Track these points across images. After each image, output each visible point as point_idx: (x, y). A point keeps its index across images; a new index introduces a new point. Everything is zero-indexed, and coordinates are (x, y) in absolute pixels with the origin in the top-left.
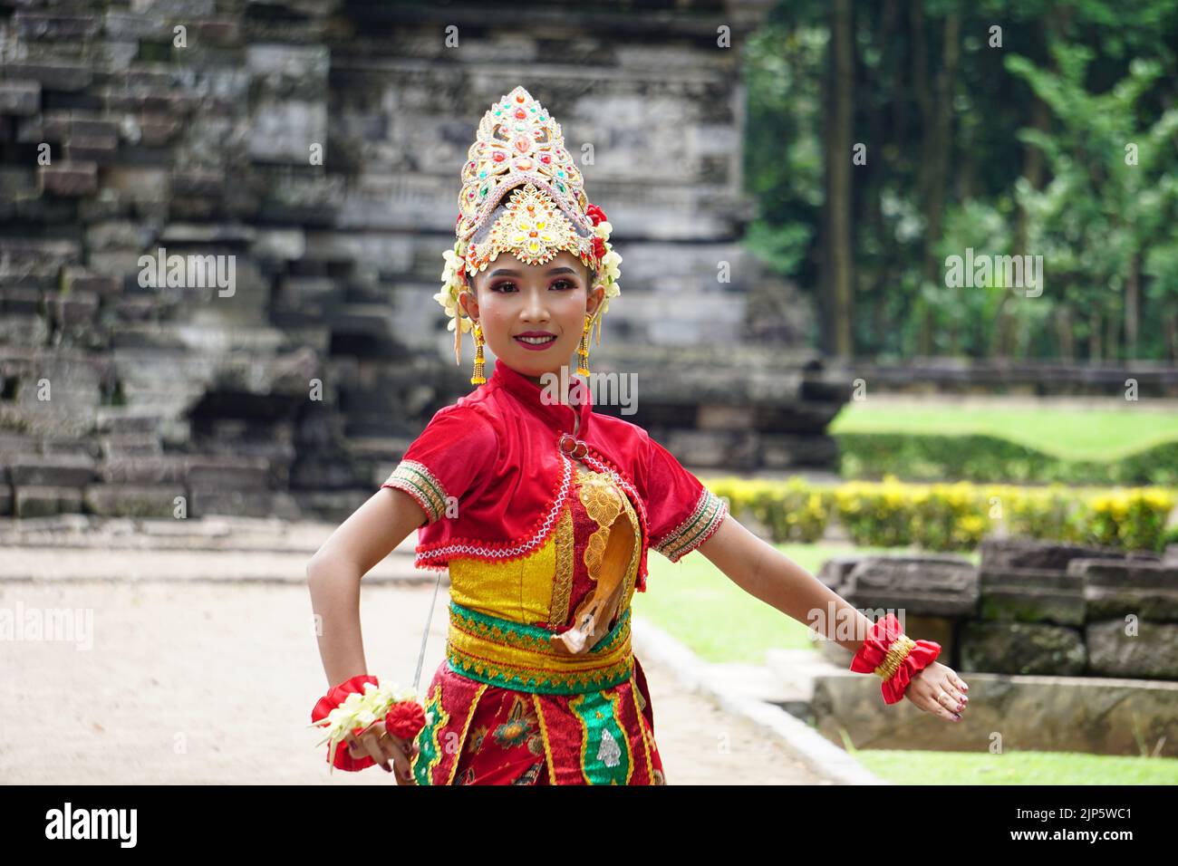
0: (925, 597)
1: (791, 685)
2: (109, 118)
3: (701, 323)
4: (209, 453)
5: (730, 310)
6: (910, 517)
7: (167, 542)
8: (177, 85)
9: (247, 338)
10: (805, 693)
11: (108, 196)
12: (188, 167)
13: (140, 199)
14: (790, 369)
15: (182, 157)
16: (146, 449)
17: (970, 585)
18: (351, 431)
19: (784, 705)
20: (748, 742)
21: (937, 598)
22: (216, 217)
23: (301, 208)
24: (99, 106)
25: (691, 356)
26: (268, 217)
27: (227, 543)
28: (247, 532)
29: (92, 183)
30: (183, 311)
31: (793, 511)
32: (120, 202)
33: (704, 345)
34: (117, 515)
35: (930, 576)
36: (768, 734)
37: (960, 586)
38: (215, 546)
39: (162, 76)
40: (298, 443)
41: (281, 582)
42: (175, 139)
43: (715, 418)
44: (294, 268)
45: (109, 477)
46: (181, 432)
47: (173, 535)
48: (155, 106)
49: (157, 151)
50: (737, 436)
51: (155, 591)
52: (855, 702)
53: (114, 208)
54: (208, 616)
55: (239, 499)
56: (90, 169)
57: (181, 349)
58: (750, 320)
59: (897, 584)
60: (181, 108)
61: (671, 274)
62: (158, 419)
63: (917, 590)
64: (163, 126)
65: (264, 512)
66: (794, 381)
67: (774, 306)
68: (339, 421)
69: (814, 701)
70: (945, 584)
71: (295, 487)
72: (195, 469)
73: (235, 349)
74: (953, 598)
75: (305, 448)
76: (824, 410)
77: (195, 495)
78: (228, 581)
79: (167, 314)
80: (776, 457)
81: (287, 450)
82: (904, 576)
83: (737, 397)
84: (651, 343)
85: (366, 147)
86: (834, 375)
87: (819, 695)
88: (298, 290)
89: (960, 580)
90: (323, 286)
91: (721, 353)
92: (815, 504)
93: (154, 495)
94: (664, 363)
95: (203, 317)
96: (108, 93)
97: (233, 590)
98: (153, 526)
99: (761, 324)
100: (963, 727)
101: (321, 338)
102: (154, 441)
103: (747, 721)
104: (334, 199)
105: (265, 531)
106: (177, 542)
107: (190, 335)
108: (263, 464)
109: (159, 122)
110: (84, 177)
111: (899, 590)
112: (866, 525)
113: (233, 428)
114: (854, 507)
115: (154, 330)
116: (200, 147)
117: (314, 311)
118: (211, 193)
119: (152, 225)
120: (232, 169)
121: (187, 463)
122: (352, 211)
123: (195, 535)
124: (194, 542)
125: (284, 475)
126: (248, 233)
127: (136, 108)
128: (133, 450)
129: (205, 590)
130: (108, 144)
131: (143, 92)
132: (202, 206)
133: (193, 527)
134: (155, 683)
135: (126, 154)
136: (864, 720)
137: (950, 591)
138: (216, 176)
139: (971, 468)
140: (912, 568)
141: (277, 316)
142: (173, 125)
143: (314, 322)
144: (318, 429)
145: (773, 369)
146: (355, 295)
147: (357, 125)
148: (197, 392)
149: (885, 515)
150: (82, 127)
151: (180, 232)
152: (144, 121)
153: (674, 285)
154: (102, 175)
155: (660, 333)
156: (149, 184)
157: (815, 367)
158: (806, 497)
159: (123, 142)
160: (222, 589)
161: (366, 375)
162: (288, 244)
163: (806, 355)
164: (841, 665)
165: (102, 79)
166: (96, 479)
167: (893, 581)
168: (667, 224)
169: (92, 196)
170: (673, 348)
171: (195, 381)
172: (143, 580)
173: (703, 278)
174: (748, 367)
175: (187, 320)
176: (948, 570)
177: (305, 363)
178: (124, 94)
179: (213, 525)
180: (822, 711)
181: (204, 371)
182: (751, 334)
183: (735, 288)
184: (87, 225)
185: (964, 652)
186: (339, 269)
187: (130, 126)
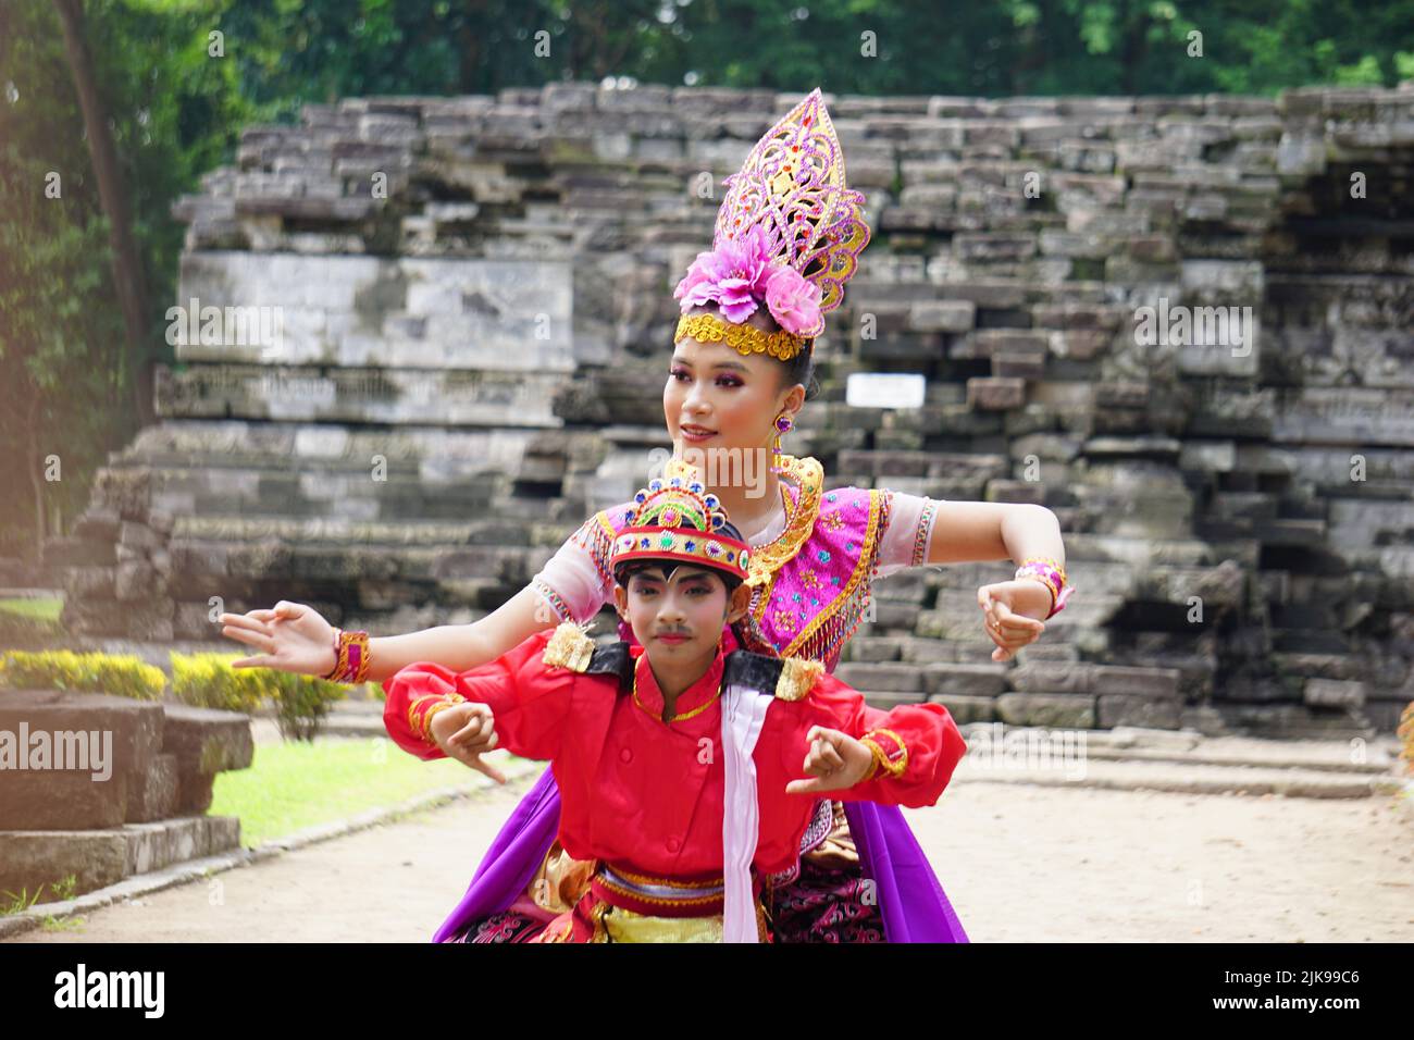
2: (1039, 333)
8: (1108, 301)
9: (1169, 549)
11: (1034, 409)
12: (1115, 379)
13: (1065, 411)
15: (1108, 371)
16: (1061, 658)
18: (1279, 646)
22: (1142, 429)
23: (1233, 421)
24: (1029, 323)
26: (1197, 431)
27: (1136, 752)
29: (1018, 398)
30: (1106, 522)
32: (1047, 415)
34: (1028, 724)
39: (1094, 292)
40: (1222, 656)
42: (1103, 353)
44: (1225, 481)
45: (1018, 684)
46: (1098, 641)
48: (1084, 321)
49: (1085, 365)
53: (1041, 421)
55: (1149, 709)
56: (1017, 383)
60: (1107, 322)
62: (1074, 628)
64: (1089, 340)
68: (1268, 634)
71: (1219, 700)
72: (1105, 676)
73: (1158, 560)
75: (1231, 661)
77: (1104, 703)
79: (1090, 527)
81: (1211, 662)
85: (1308, 363)
88: (1230, 503)
90: (1256, 499)
93: (1064, 703)
95: (1126, 529)
96: (1038, 310)
101: (1252, 551)
102: (1069, 650)
104: (1268, 412)
105: (1178, 742)
107: (1112, 546)
108: (1174, 673)
109: (1086, 335)
110: (1011, 391)
113: (1156, 639)
115: (1076, 541)
116: (1125, 361)
117: (1245, 523)
118: (1138, 406)
119: (1077, 437)
120: (1156, 382)
121: (1098, 671)
122: (1289, 428)
123: (1103, 744)
125: (1208, 686)
126: (1173, 445)
127: (1064, 323)
128: (1045, 658)
130: (1036, 359)
131: (1071, 308)
132: (1127, 418)
133: (1101, 735)
135: (1053, 368)
138: (1142, 388)
141: (1204, 525)
142: (1100, 340)
143: (1245, 536)
144: (1247, 642)
146: (1290, 509)
147: (1298, 341)
148: (1116, 601)
150: (1012, 342)
151: (1106, 445)
152: (1072, 335)
154: (1030, 390)
156: (1075, 398)
159: (1050, 356)
161: (1302, 588)
162: (1219, 458)
165: (1034, 297)
166: (1008, 688)
169: (1018, 410)
171: (1112, 592)
175: (1109, 533)
177: (1228, 575)
178: (1054, 310)
179: (1120, 735)
181: (1123, 581)
184: (1014, 438)
186: (1274, 482)
187: (1058, 341)
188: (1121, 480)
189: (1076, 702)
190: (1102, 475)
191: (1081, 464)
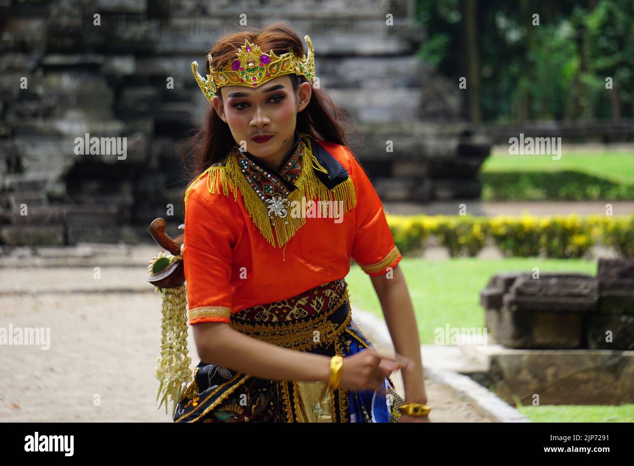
0: (563, 300)
1: (474, 360)
3: (392, 108)
4: (78, 203)
5: (410, 99)
6: (539, 236)
7: (54, 262)
9: (100, 127)
10: (484, 366)
11: (6, 37)
12: (58, 17)
13: (28, 38)
14: (450, 136)
15: (54, 10)
16: (38, 202)
17: (592, 291)
18: (169, 185)
19: (470, 375)
20: (449, 403)
21: (571, 300)
22: (77, 49)
23: (132, 41)
25: (386, 130)
26: (112, 48)
27: (92, 261)
28: (105, 254)
30: (58, 110)
31: (462, 235)
32: (15, 40)
33: (395, 122)
34: (20, 245)
35: (565, 286)
36: (463, 397)
37: (586, 291)
38: (85, 264)
40: (135, 193)
41: (130, 291)
43: (403, 169)
44: (130, 81)
45: (15, 220)
46: (60, 189)
47: (58, 257)
49: (39, 7)
50: (417, 180)
51: (49, 300)
52: (518, 371)
53: (11, 45)
54: (83, 317)
55: (99, 232)
57: (59, 136)
58: (424, 105)
59: (543, 292)
61: (372, 77)
62: (45, 182)
63: (557, 295)
65: (115, 240)
66: (453, 144)
67: (439, 96)
68: (161, 179)
69: (490, 371)
70: (576, 291)
71: (134, 222)
72: (70, 214)
73: (93, 134)
74: (581, 300)
75: (140, 197)
76: (473, 162)
77: (70, 230)
78: (96, 292)
79: (48, 113)
80: (443, 193)
81: (129, 199)
82: (547, 286)
83: (417, 155)
84: (360, 123)
86: (479, 140)
87: (494, 367)
88: (132, 95)
89: (586, 288)
90: (148, 92)
91: (406, 127)
92: (477, 230)
93: (44, 231)
94: (370, 135)
95: (72, 114)
97: (99, 298)
98: (44, 251)
99: (431, 108)
100: (591, 386)
101: (148, 125)
102: (43, 196)
103: (448, 388)
104: (154, 35)
105: (117, 253)
106: (60, 262)
107: (64, 126)
108: (113, 209)
111: (545, 295)
112: (510, 242)
113: (93, 186)
114: (502, 231)
115: (40, 124)
116: (65, 4)
117: (143, 108)
118: (74, 33)
119: (36, 55)
121: (65, 210)
122: (166, 43)
123: (72, 257)
124: (71, 261)
125: (127, 214)
126: (99, 59)
128: (30, 202)
129: (81, 298)
132: (68, 42)
133: (70, 251)
134: (52, 370)
135: (17, 9)
136: (524, 383)
137: (579, 296)
138: (77, 22)
139: (563, 191)
140: (553, 281)
141: (120, 112)
143: (144, 115)
144: (148, 185)
145: (440, 136)
146: (169, 97)
148: (69, 163)
149: (523, 236)
151: (55, 60)
153: (374, 84)
154: (4, 23)
155: (366, 116)
156: (34, 28)
157: (467, 134)
158: (470, 226)
160: (92, 298)
161: (178, 148)
162: (125, 65)
163: (460, 127)
164: (507, 347)
166: (6, 222)
167: (541, 290)
168: (368, 45)
170: (375, 125)
171: (67, 156)
172: (40, 293)
173: (392, 80)
174: (424, 136)
175: (61, 117)
176: (578, 282)
177: (139, 142)
179: (83, 250)
180: (496, 378)
181: (74, 149)
182: (425, 114)
183: (412, 84)
185: (590, 336)
186: (157, 80)
188: (67, 82)
189: (52, 230)
190: (54, 80)
191: (40, 73)
